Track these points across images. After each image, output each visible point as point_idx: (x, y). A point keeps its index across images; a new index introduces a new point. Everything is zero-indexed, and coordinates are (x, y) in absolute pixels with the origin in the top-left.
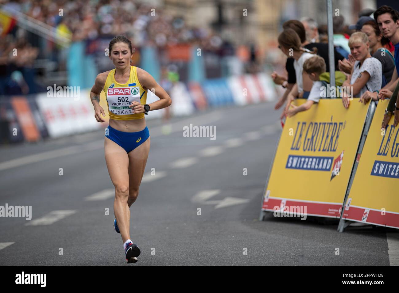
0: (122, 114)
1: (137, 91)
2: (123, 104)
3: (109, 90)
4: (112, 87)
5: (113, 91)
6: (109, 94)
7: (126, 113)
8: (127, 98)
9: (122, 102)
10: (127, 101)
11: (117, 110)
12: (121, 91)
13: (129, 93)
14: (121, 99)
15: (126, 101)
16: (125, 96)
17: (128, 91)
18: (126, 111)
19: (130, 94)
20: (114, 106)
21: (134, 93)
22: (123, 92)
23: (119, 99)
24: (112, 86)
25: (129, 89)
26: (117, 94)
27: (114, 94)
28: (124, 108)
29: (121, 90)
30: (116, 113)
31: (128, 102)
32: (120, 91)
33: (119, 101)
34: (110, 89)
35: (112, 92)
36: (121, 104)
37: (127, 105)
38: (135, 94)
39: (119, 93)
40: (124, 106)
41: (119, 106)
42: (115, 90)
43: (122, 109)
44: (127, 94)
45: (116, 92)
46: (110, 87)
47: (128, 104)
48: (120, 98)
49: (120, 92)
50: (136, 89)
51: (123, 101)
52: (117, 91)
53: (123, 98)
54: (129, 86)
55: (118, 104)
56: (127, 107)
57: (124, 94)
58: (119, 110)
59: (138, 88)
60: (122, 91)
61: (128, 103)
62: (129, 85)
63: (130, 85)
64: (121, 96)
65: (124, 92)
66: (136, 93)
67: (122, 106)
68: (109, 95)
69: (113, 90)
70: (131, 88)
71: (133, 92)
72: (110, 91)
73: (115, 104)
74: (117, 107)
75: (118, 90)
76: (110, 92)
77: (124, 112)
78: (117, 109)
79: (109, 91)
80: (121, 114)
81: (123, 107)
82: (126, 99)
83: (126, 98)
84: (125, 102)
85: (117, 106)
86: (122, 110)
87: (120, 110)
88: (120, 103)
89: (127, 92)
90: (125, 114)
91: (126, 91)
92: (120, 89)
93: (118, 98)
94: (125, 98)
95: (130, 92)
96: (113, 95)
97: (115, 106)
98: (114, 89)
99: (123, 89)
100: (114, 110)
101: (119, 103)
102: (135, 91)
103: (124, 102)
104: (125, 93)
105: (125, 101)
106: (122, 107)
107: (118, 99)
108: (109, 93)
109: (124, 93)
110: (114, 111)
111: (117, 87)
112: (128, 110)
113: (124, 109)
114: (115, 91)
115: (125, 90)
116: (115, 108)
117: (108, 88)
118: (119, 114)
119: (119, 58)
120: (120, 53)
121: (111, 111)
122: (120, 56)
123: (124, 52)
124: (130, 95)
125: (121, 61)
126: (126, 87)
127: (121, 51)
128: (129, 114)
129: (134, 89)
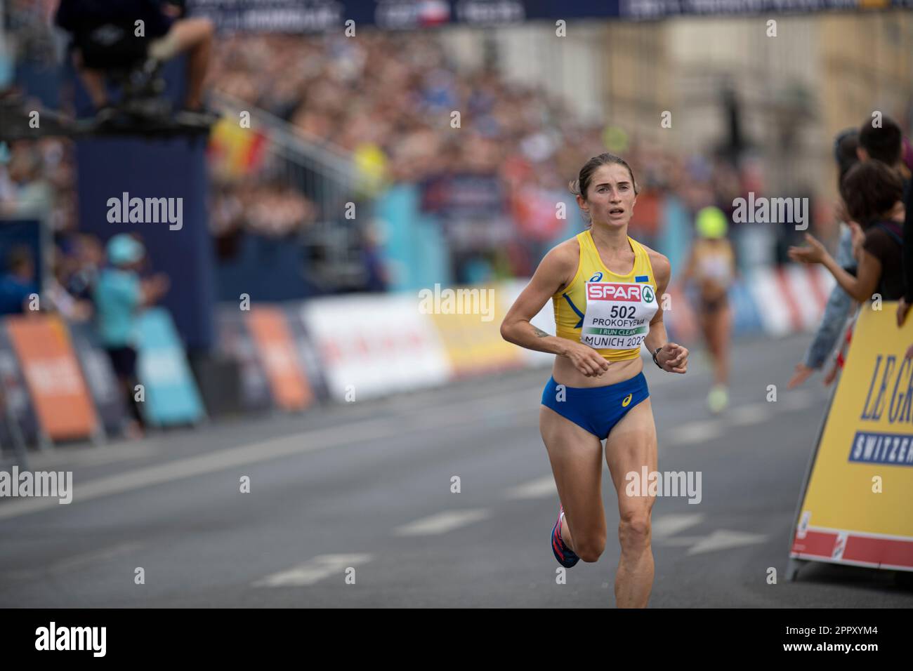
0: (611, 347)
1: (651, 294)
2: (620, 323)
3: (589, 286)
4: (598, 281)
5: (602, 290)
6: (592, 296)
7: (620, 344)
8: (632, 310)
9: (618, 317)
10: (632, 316)
11: (602, 336)
12: (620, 292)
13: (638, 298)
14: (618, 310)
15: (629, 317)
16: (628, 304)
17: (636, 291)
18: (621, 340)
19: (640, 300)
20: (596, 325)
21: (647, 299)
22: (624, 294)
23: (615, 309)
24: (597, 278)
25: (639, 287)
26: (610, 297)
27: (605, 296)
28: (619, 332)
29: (621, 289)
30: (597, 343)
31: (633, 318)
32: (618, 291)
33: (612, 316)
34: (594, 285)
35: (600, 292)
36: (616, 322)
37: (627, 327)
38: (648, 301)
39: (615, 297)
40: (622, 327)
41: (610, 327)
42: (605, 288)
43: (614, 334)
44: (634, 299)
45: (609, 292)
46: (591, 281)
47: (630, 323)
48: (617, 307)
49: (617, 294)
50: (648, 289)
51: (623, 315)
52: (612, 290)
53: (624, 309)
54: (637, 281)
55: (608, 323)
56: (626, 330)
57: (627, 300)
58: (606, 337)
60: (623, 291)
61: (632, 320)
62: (636, 278)
64: (620, 304)
65: (627, 294)
66: (650, 299)
67: (617, 327)
68: (590, 298)
69: (600, 287)
70: (642, 285)
71: (646, 297)
72: (594, 290)
73: (601, 321)
74: (603, 330)
75: (613, 288)
76: (593, 293)
77: (615, 342)
78: (602, 334)
79: (591, 288)
80: (608, 346)
81: (618, 330)
82: (629, 312)
83: (630, 309)
84: (626, 318)
85: (604, 327)
86: (613, 337)
87: (609, 337)
88: (614, 319)
89: (633, 293)
90: (616, 347)
91: (632, 291)
92: (617, 287)
93: (614, 307)
94: (628, 308)
95: (640, 295)
96: (602, 298)
97: (601, 326)
98: (603, 285)
99: (626, 288)
100: (594, 336)
101: (611, 319)
102: (648, 295)
103: (623, 319)
104: (629, 297)
105: (627, 315)
106: (615, 330)
107: (612, 311)
108: (590, 293)
109: (626, 297)
110: (592, 338)
111: (610, 281)
112: (626, 338)
113: (617, 334)
114: (607, 290)
115: (630, 289)
116: (597, 331)
117: (585, 282)
118: (604, 347)
119: (612, 200)
120: (615, 188)
121: (587, 338)
122: (614, 195)
123: (622, 186)
124: (639, 303)
125: (616, 206)
126: (631, 282)
127: (615, 183)
128: (625, 347)
129: (646, 288)
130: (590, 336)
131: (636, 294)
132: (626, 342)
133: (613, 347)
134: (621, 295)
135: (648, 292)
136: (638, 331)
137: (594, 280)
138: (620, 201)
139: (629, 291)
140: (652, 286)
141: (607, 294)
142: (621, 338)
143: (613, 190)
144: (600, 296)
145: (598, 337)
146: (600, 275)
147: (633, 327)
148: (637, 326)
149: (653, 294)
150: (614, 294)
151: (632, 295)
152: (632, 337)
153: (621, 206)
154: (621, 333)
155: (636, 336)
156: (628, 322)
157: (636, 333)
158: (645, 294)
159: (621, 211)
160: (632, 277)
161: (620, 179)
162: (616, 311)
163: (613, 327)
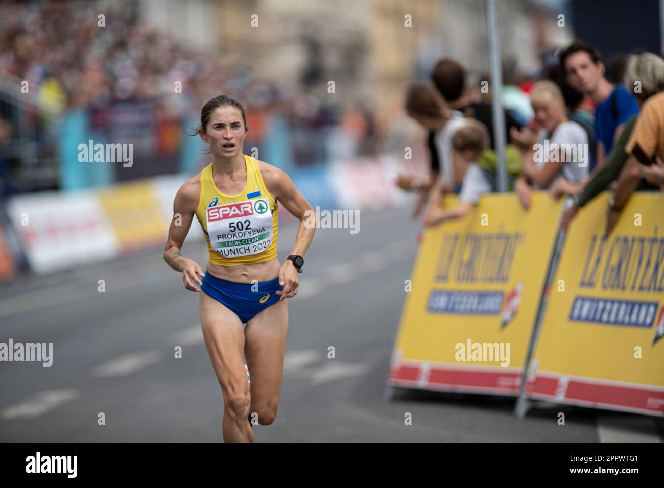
0: (240, 254)
1: (264, 206)
2: (240, 235)
3: (209, 211)
4: (214, 205)
5: (218, 212)
6: (211, 219)
7: (247, 251)
8: (247, 223)
9: (237, 231)
10: (249, 227)
11: (229, 248)
12: (235, 211)
13: (251, 212)
14: (235, 225)
15: (247, 229)
16: (242, 219)
17: (248, 207)
18: (247, 248)
19: (252, 214)
20: (221, 240)
21: (260, 211)
22: (237, 212)
23: (232, 225)
24: (214, 203)
25: (250, 203)
26: (226, 217)
27: (221, 217)
28: (242, 242)
29: (234, 208)
30: (227, 254)
31: (251, 229)
32: (232, 210)
33: (231, 231)
34: (212, 209)
35: (217, 214)
36: (237, 235)
37: (247, 237)
38: (262, 213)
39: (230, 215)
40: (243, 238)
41: (233, 239)
42: (221, 210)
43: (239, 245)
44: (246, 214)
45: (224, 213)
46: (210, 206)
47: (250, 233)
48: (233, 223)
49: (232, 213)
50: (261, 202)
51: (240, 228)
52: (227, 211)
53: (239, 224)
54: (249, 198)
55: (230, 236)
56: (247, 240)
57: (242, 216)
58: (232, 248)
59: (265, 199)
60: (236, 209)
61: (249, 231)
62: (248, 195)
63: (250, 196)
64: (235, 220)
65: (240, 211)
66: (263, 210)
67: (239, 239)
68: (210, 221)
69: (216, 210)
70: (253, 201)
71: (259, 209)
72: (212, 213)
73: (224, 236)
74: (228, 242)
75: (228, 209)
76: (211, 215)
77: (242, 250)
78: (228, 246)
79: (210, 212)
80: (237, 255)
81: (241, 241)
82: (245, 225)
83: (245, 222)
84: (244, 230)
85: (228, 240)
86: (238, 247)
87: (235, 247)
88: (234, 233)
89: (245, 209)
91: (244, 208)
92: (230, 207)
93: (230, 224)
94: (243, 222)
95: (252, 209)
96: (219, 219)
97: (225, 240)
98: (218, 208)
99: (238, 206)
100: (222, 249)
101: (232, 233)
102: (261, 207)
103: (242, 231)
104: (243, 213)
105: (245, 228)
106: (238, 241)
107: (230, 227)
108: (209, 217)
109: (240, 214)
110: (221, 251)
111: (225, 203)
112: (251, 246)
113: (242, 244)
114: (223, 211)
115: (242, 207)
116: (224, 244)
117: (206, 208)
118: (233, 256)
119: (225, 137)
120: (228, 127)
121: (218, 251)
122: (227, 133)
123: (234, 125)
124: (252, 216)
125: (229, 142)
126: (243, 200)
127: (228, 123)
128: (252, 253)
129: (259, 203)
130: (219, 249)
131: (249, 210)
132: (252, 249)
134: (235, 213)
135: (260, 205)
136: (261, 237)
137: (212, 205)
138: (232, 138)
141: (223, 215)
142: (246, 246)
143: (227, 129)
144: (217, 217)
145: (226, 249)
146: (216, 201)
147: (253, 236)
148: (259, 234)
149: (267, 206)
150: (229, 214)
151: (245, 211)
152: (256, 244)
153: (233, 141)
154: (245, 242)
155: (261, 242)
156: (247, 233)
157: (260, 239)
158: (257, 208)
159: (233, 146)
160: (244, 195)
161: (232, 119)
162: (233, 226)
163: (235, 239)
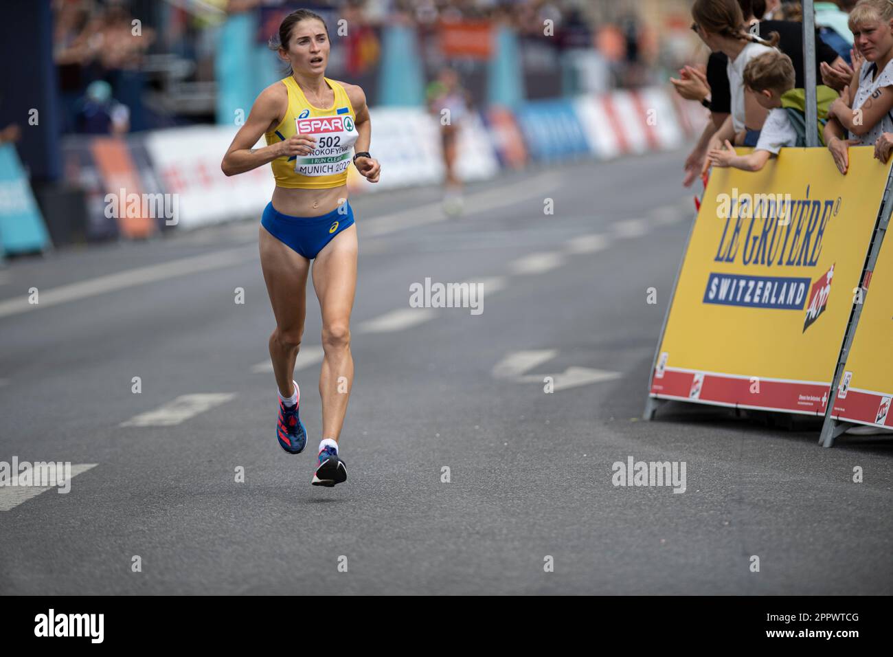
0: (322, 174)
2: (328, 152)
3: (299, 122)
4: (306, 117)
5: (310, 125)
6: (302, 131)
7: (330, 170)
8: (337, 139)
9: (326, 147)
10: (338, 144)
11: (314, 165)
12: (326, 125)
13: (341, 128)
14: (325, 140)
15: (335, 146)
16: (333, 135)
17: (338, 123)
18: (330, 167)
19: (342, 130)
21: (348, 128)
22: (328, 127)
24: (305, 115)
25: (340, 119)
26: (317, 131)
27: (313, 130)
28: (327, 160)
29: (325, 122)
30: (310, 171)
31: (339, 146)
32: (324, 124)
33: (320, 146)
34: (303, 121)
35: (309, 127)
36: (325, 151)
37: (334, 154)
38: (350, 130)
39: (322, 130)
40: (330, 155)
41: (320, 156)
42: (313, 123)
43: (324, 162)
44: (337, 129)
45: (316, 126)
46: (300, 117)
48: (324, 138)
49: (323, 127)
50: (349, 119)
51: (329, 145)
52: (318, 124)
53: (329, 140)
54: (338, 113)
55: (317, 153)
56: (333, 158)
57: (332, 131)
58: (317, 165)
59: (351, 117)
60: (327, 124)
61: (337, 148)
62: (338, 110)
63: (340, 112)
64: (326, 135)
65: (331, 125)
66: (351, 128)
67: (326, 156)
68: (300, 133)
69: (308, 123)
70: (343, 116)
72: (303, 125)
74: (314, 159)
75: (319, 122)
76: (302, 127)
77: (326, 169)
78: (314, 163)
79: (301, 124)
80: (319, 174)
81: (327, 158)
82: (334, 142)
83: (335, 138)
84: (332, 147)
85: (315, 157)
86: (323, 165)
87: (319, 165)
88: (322, 149)
89: (336, 125)
90: (327, 174)
91: (335, 123)
92: (322, 120)
93: (321, 139)
94: (333, 138)
95: (342, 125)
96: (311, 132)
97: (312, 157)
98: (310, 121)
99: (329, 120)
100: (307, 166)
101: (320, 149)
102: (349, 125)
103: (330, 148)
104: (333, 129)
105: (332, 144)
106: (324, 158)
107: (321, 142)
108: (300, 129)
109: (331, 129)
110: (305, 168)
111: (316, 116)
112: (335, 165)
113: (327, 162)
114: (315, 124)
115: (333, 121)
116: (309, 161)
117: (295, 120)
118: (316, 174)
119: (312, 50)
120: (314, 40)
121: (301, 168)
122: (314, 46)
123: (320, 37)
124: (341, 132)
125: (316, 56)
126: (334, 114)
127: (313, 36)
128: (335, 173)
129: (347, 119)
130: (304, 166)
131: (339, 125)
132: (335, 168)
133: (325, 174)
134: (326, 127)
135: (348, 123)
136: (343, 157)
137: (302, 116)
138: (319, 51)
139: (333, 123)
140: (352, 115)
141: (315, 128)
142: (330, 165)
143: (312, 42)
144: (309, 130)
145: (310, 166)
146: (307, 112)
147: (339, 155)
148: (342, 153)
149: (352, 123)
150: (320, 127)
151: (335, 127)
152: (339, 163)
153: (320, 55)
154: (330, 160)
155: (343, 162)
156: (335, 150)
157: (342, 159)
158: (346, 125)
159: (320, 60)
160: (334, 110)
161: (317, 31)
162: (323, 142)
163: (322, 156)
